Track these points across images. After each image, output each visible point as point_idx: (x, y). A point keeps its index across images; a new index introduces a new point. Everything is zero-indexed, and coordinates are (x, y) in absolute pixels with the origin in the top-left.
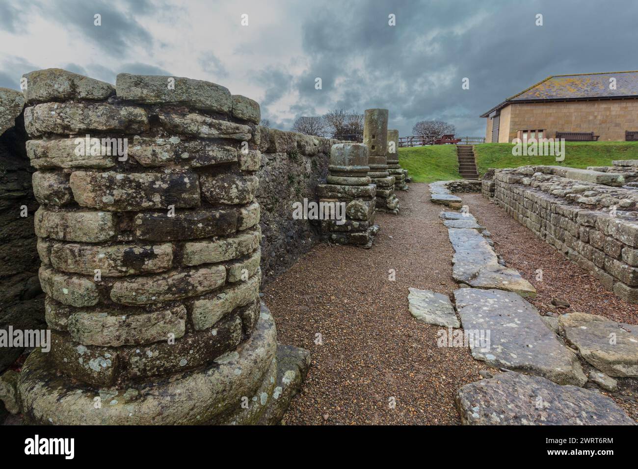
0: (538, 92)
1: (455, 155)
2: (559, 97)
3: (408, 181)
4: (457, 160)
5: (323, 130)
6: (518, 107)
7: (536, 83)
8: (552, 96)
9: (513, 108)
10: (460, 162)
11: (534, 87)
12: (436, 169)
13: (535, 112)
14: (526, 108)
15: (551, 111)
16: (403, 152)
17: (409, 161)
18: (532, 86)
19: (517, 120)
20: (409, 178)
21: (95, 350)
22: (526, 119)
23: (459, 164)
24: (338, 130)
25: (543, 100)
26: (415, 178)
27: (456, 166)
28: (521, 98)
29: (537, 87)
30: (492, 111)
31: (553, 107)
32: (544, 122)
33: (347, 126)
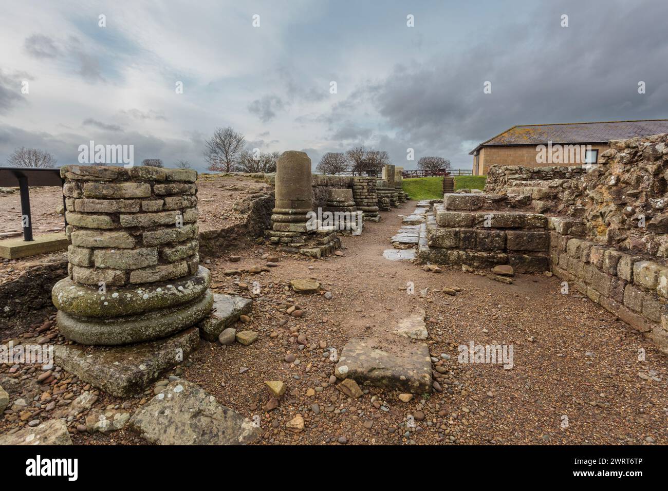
0: (503, 139)
1: (441, 184)
2: (515, 143)
3: (408, 199)
4: (443, 187)
5: (345, 163)
6: (489, 150)
7: (503, 132)
8: (511, 142)
9: (486, 151)
10: (444, 188)
11: (501, 134)
12: (428, 193)
13: (500, 153)
14: (494, 150)
15: (510, 153)
16: (407, 182)
17: (410, 188)
18: (500, 133)
19: (488, 158)
20: (409, 197)
21: (365, 203)
22: (494, 158)
23: (443, 190)
24: (358, 163)
25: (505, 145)
26: (414, 198)
27: (441, 191)
28: (491, 143)
29: (503, 135)
30: (474, 151)
31: (511, 150)
32: (506, 160)
33: (365, 160)
